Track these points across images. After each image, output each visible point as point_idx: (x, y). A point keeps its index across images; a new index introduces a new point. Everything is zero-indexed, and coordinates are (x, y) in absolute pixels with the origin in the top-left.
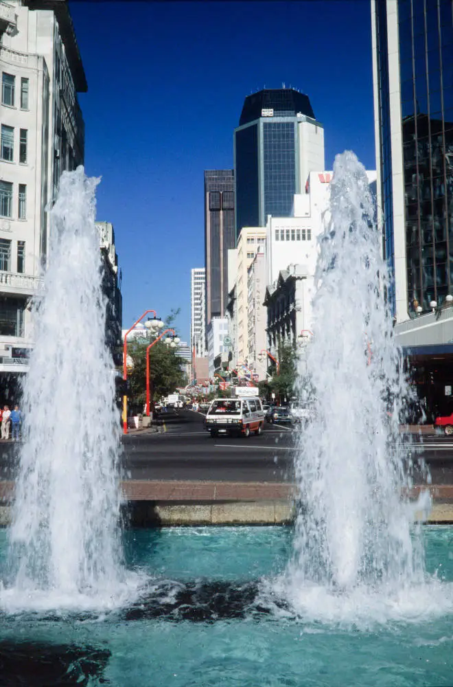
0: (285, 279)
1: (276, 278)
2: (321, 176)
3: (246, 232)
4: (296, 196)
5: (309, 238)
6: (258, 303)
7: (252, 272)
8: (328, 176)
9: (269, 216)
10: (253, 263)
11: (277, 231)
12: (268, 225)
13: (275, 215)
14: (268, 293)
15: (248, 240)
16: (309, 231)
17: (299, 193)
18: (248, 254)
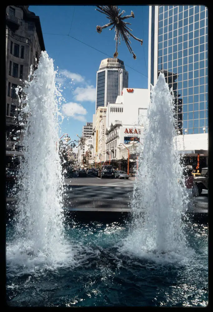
0: (113, 125)
1: (110, 125)
2: (127, 90)
3: (100, 108)
4: (118, 96)
5: (122, 111)
6: (103, 133)
7: (101, 122)
8: (130, 90)
9: (108, 103)
10: (102, 119)
11: (111, 108)
12: (108, 106)
13: (110, 103)
14: (107, 130)
15: (100, 111)
16: (122, 109)
17: (119, 95)
18: (100, 116)
